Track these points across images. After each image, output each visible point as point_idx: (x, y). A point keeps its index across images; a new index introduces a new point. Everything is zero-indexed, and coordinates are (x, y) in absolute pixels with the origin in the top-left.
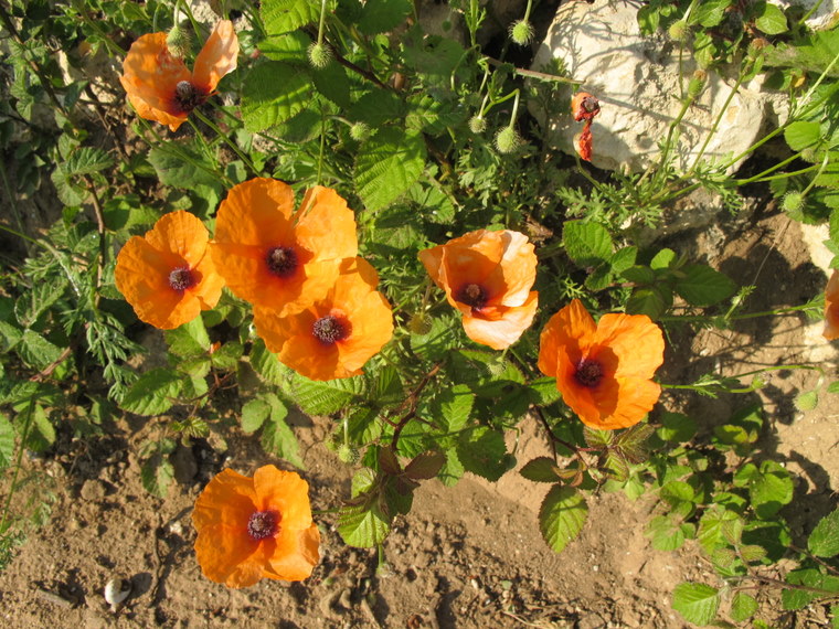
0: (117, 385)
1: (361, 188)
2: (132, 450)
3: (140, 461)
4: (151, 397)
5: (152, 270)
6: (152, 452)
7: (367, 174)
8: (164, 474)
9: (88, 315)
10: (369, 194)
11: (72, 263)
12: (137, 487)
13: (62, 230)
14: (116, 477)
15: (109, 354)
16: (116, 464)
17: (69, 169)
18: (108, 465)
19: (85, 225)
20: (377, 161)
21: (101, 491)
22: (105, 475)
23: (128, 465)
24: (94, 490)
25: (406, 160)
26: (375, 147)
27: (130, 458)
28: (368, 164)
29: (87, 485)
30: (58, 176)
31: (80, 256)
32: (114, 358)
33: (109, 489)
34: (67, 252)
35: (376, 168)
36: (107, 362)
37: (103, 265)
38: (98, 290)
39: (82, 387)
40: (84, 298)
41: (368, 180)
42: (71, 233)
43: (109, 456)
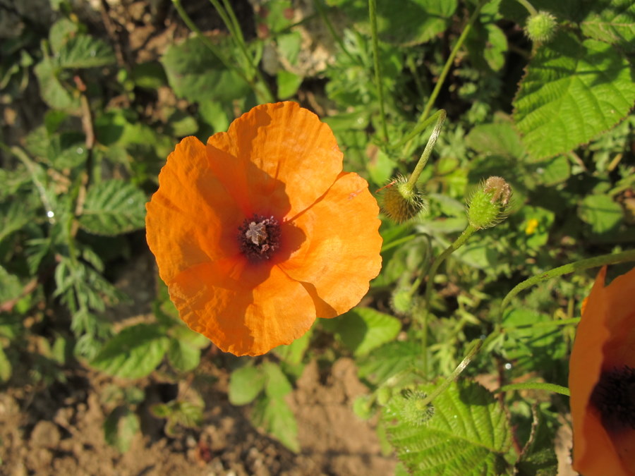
0: (87, 339)
1: (522, 119)
2: (95, 392)
3: (102, 408)
4: (128, 356)
5: (208, 212)
6: (118, 400)
7: (534, 98)
8: (129, 428)
9: (62, 249)
10: (531, 129)
11: (49, 180)
12: (95, 434)
13: (41, 139)
14: (73, 421)
15: (82, 298)
16: (74, 406)
17: (59, 61)
18: (66, 406)
19: (70, 135)
20: (550, 80)
21: (55, 436)
22: (62, 417)
23: (88, 408)
24: (47, 435)
25: (595, 84)
26: (550, 58)
27: (92, 400)
28: (537, 83)
29: (41, 429)
30: (45, 69)
31: (60, 172)
32: (88, 304)
33: (65, 434)
34: (45, 166)
35: (547, 89)
36: (78, 307)
37: (87, 186)
38: (78, 218)
39: (46, 318)
40: (58, 227)
41: (534, 108)
42: (53, 143)
43: (68, 395)
